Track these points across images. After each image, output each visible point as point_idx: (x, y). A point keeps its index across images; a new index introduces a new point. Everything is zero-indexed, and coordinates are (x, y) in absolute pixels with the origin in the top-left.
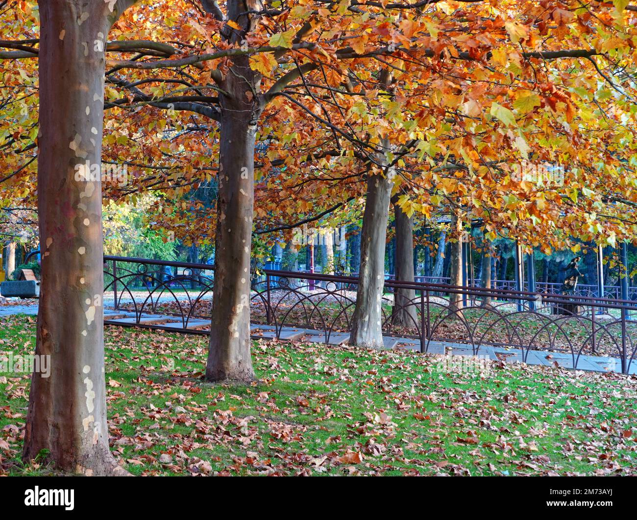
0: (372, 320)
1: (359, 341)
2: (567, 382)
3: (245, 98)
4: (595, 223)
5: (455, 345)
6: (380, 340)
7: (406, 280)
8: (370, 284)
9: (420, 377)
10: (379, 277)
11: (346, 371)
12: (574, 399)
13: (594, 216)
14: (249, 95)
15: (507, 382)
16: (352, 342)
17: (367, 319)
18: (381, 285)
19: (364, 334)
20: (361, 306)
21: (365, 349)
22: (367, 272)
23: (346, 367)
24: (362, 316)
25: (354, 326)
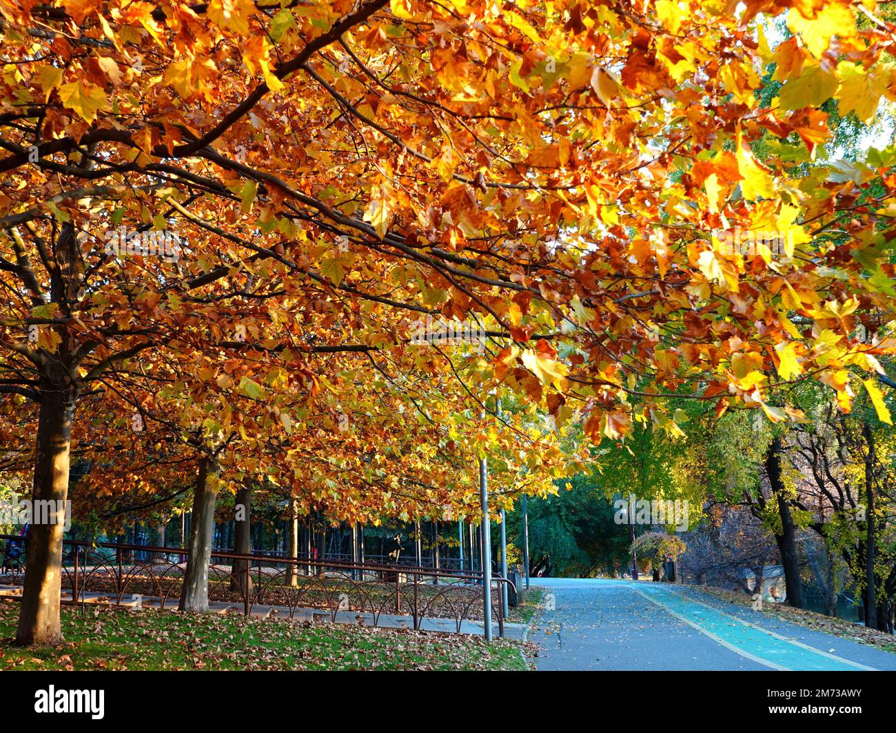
0: (199, 587)
1: (187, 605)
2: (362, 638)
3: (63, 381)
4: (390, 501)
5: (282, 608)
6: (206, 603)
7: (243, 552)
8: (198, 555)
9: (232, 637)
10: (206, 549)
11: (166, 633)
12: (362, 653)
13: (389, 495)
14: (67, 379)
15: (309, 639)
16: (182, 608)
17: (194, 586)
18: (208, 555)
19: (192, 600)
20: (190, 575)
21: (191, 612)
22: (196, 544)
23: (167, 630)
24: (191, 584)
25: (184, 593)
